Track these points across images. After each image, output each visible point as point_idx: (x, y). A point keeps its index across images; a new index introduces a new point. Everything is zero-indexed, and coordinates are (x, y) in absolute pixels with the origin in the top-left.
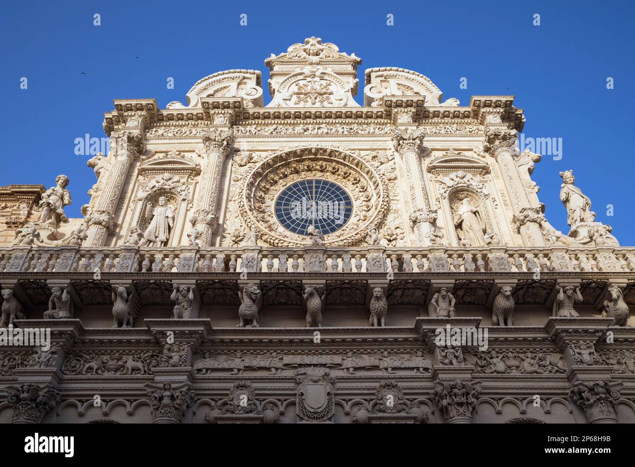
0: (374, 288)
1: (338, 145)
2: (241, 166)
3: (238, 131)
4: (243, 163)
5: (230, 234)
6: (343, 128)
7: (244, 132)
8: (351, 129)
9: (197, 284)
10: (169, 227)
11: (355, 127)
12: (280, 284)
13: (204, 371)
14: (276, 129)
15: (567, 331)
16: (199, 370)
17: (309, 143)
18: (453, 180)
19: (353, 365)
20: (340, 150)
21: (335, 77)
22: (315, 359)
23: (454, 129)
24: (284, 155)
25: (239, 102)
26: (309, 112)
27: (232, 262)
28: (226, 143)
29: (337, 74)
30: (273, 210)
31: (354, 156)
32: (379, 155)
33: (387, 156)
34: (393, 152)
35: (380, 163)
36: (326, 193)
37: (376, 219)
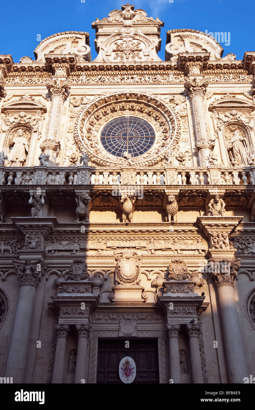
0: (169, 195)
1: (145, 91)
2: (75, 107)
3: (73, 80)
4: (77, 104)
5: (69, 156)
6: (149, 78)
7: (77, 81)
8: (155, 79)
9: (46, 193)
10: (26, 151)
11: (159, 77)
12: (104, 193)
13: (53, 251)
14: (100, 79)
16: (50, 251)
17: (125, 89)
18: (228, 117)
19: (154, 248)
20: (147, 94)
21: (144, 37)
22: (128, 244)
23: (231, 78)
24: (106, 98)
25: (73, 58)
26: (125, 66)
27: (71, 178)
28: (64, 90)
29: (146, 34)
30: (99, 139)
31: (157, 99)
32: (175, 98)
33: (181, 99)
34: (185, 96)
35: (175, 104)
36: (136, 127)
37: (172, 146)
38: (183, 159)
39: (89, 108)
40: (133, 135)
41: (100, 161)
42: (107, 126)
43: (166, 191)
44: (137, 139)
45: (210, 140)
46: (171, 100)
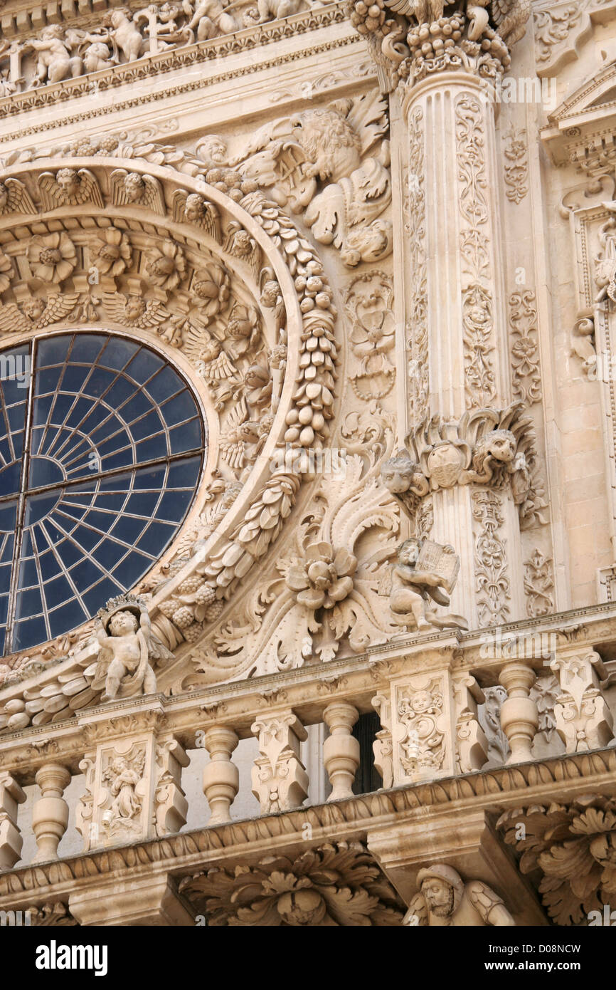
31: (182, 177)
32: (306, 142)
33: (353, 131)
34: (386, 97)
35: (311, 184)
36: (84, 404)
37: (252, 513)
38: (339, 590)
43: (77, 904)
44: (86, 501)
45: (477, 423)
46: (280, 156)
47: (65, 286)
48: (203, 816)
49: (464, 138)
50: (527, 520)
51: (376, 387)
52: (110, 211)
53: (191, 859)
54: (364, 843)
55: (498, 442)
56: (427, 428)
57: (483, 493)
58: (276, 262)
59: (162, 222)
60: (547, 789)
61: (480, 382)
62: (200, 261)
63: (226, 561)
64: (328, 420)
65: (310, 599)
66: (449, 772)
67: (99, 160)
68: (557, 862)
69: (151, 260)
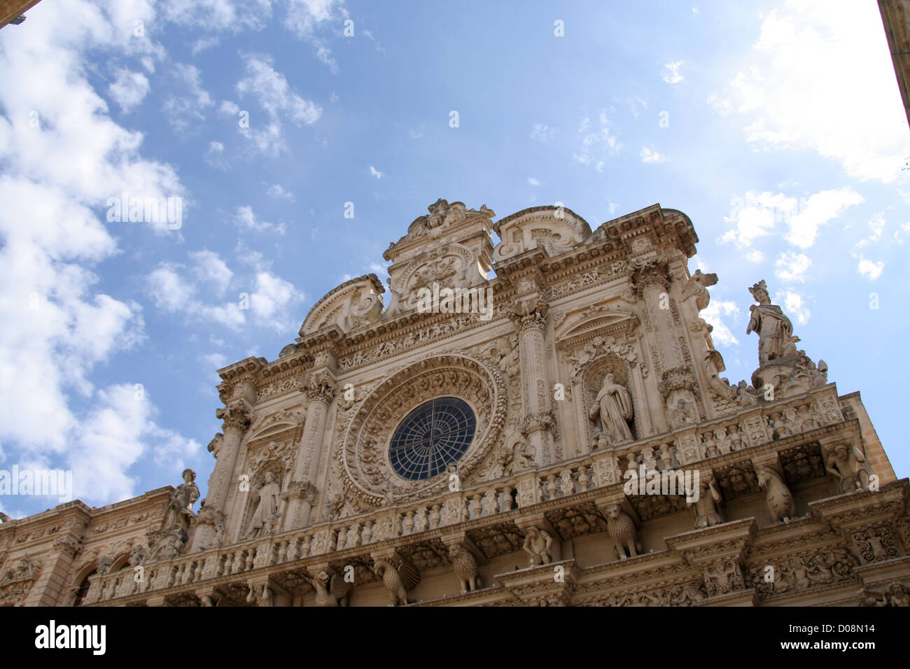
0: (450, 546)
1: (451, 348)
2: (346, 409)
3: (344, 364)
4: (347, 405)
5: (330, 502)
7: (350, 364)
8: (467, 319)
9: (270, 579)
14: (383, 349)
15: (693, 551)
17: (418, 356)
18: (589, 353)
20: (452, 354)
21: (460, 248)
23: (595, 274)
24: (390, 381)
25: (334, 331)
26: (416, 314)
27: (341, 537)
28: (323, 388)
29: (462, 242)
30: (386, 454)
31: (468, 357)
32: (498, 347)
33: (510, 344)
34: (517, 335)
35: (500, 357)
36: (446, 415)
37: (486, 441)
38: (509, 459)
39: (362, 408)
40: (440, 433)
41: (372, 500)
42: (401, 428)
43: (443, 539)
44: (447, 439)
45: (542, 415)
46: (492, 351)
47: (441, 386)
48: (473, 517)
49: (536, 344)
50: (555, 439)
51: (517, 407)
52: (451, 367)
53: (470, 527)
54: (513, 522)
55: (547, 419)
56: (529, 416)
57: (543, 432)
58: (491, 377)
59: (463, 368)
60: (559, 506)
61: (542, 404)
62: (473, 378)
63: (480, 453)
64: (505, 416)
65: (502, 462)
66: (534, 503)
67: (448, 354)
68: (563, 524)
69: (461, 378)
